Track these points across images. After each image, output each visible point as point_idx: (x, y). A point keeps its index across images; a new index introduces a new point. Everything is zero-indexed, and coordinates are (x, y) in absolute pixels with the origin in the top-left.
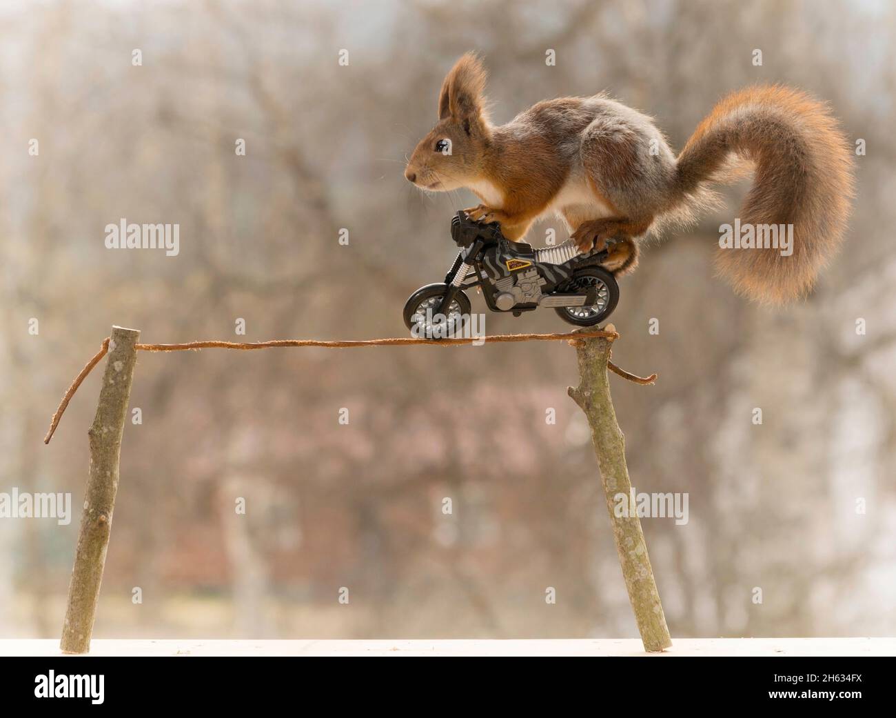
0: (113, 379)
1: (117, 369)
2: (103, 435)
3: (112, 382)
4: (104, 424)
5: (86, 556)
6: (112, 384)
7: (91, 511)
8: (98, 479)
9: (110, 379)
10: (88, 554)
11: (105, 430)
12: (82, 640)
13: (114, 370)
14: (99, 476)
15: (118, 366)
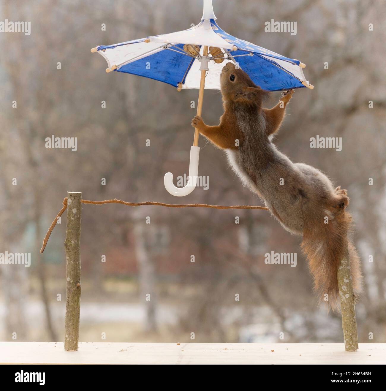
0: (73, 218)
1: (74, 212)
2: (73, 245)
3: (72, 219)
4: (72, 239)
5: (72, 303)
6: (73, 220)
7: (72, 282)
8: (73, 266)
9: (71, 217)
10: (73, 302)
11: (73, 242)
12: (75, 344)
13: (73, 213)
14: (73, 265)
15: (75, 211)
